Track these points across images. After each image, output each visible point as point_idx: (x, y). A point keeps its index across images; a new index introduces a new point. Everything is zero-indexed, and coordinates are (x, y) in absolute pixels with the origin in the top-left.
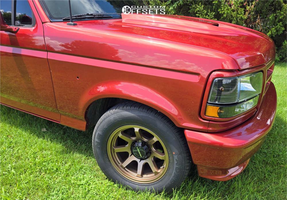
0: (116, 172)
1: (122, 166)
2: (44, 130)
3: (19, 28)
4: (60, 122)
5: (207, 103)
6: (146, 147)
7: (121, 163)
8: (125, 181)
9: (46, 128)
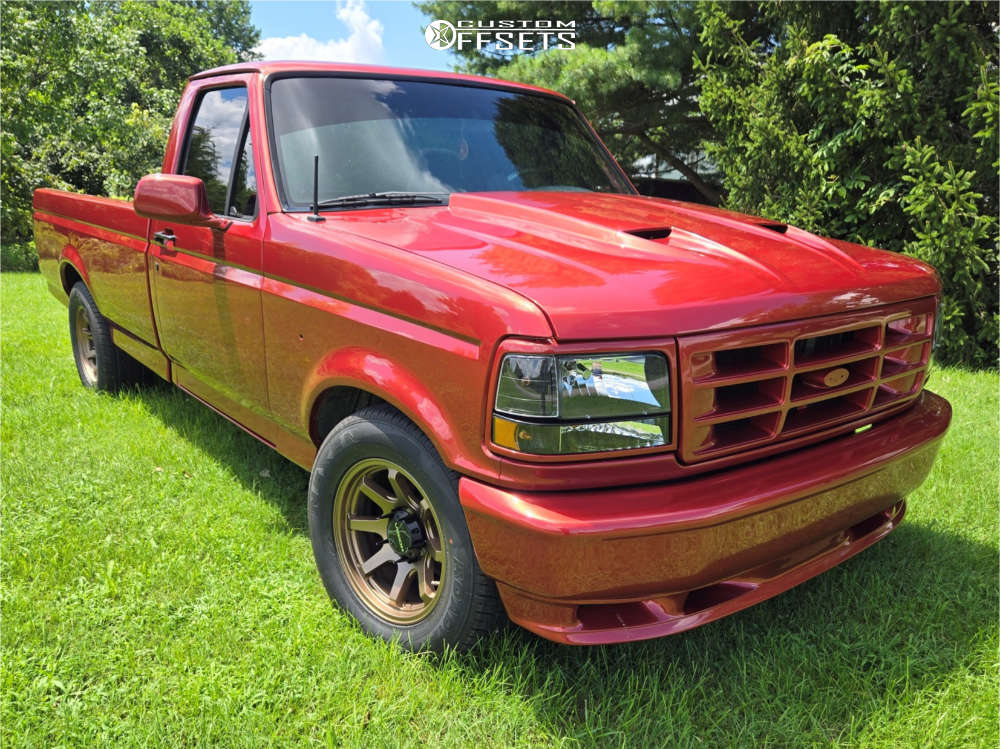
0: (344, 582)
1: (361, 569)
2: (266, 474)
3: (231, 223)
4: (275, 446)
5: (494, 411)
6: (415, 525)
7: (361, 563)
8: (360, 611)
9: (272, 469)
